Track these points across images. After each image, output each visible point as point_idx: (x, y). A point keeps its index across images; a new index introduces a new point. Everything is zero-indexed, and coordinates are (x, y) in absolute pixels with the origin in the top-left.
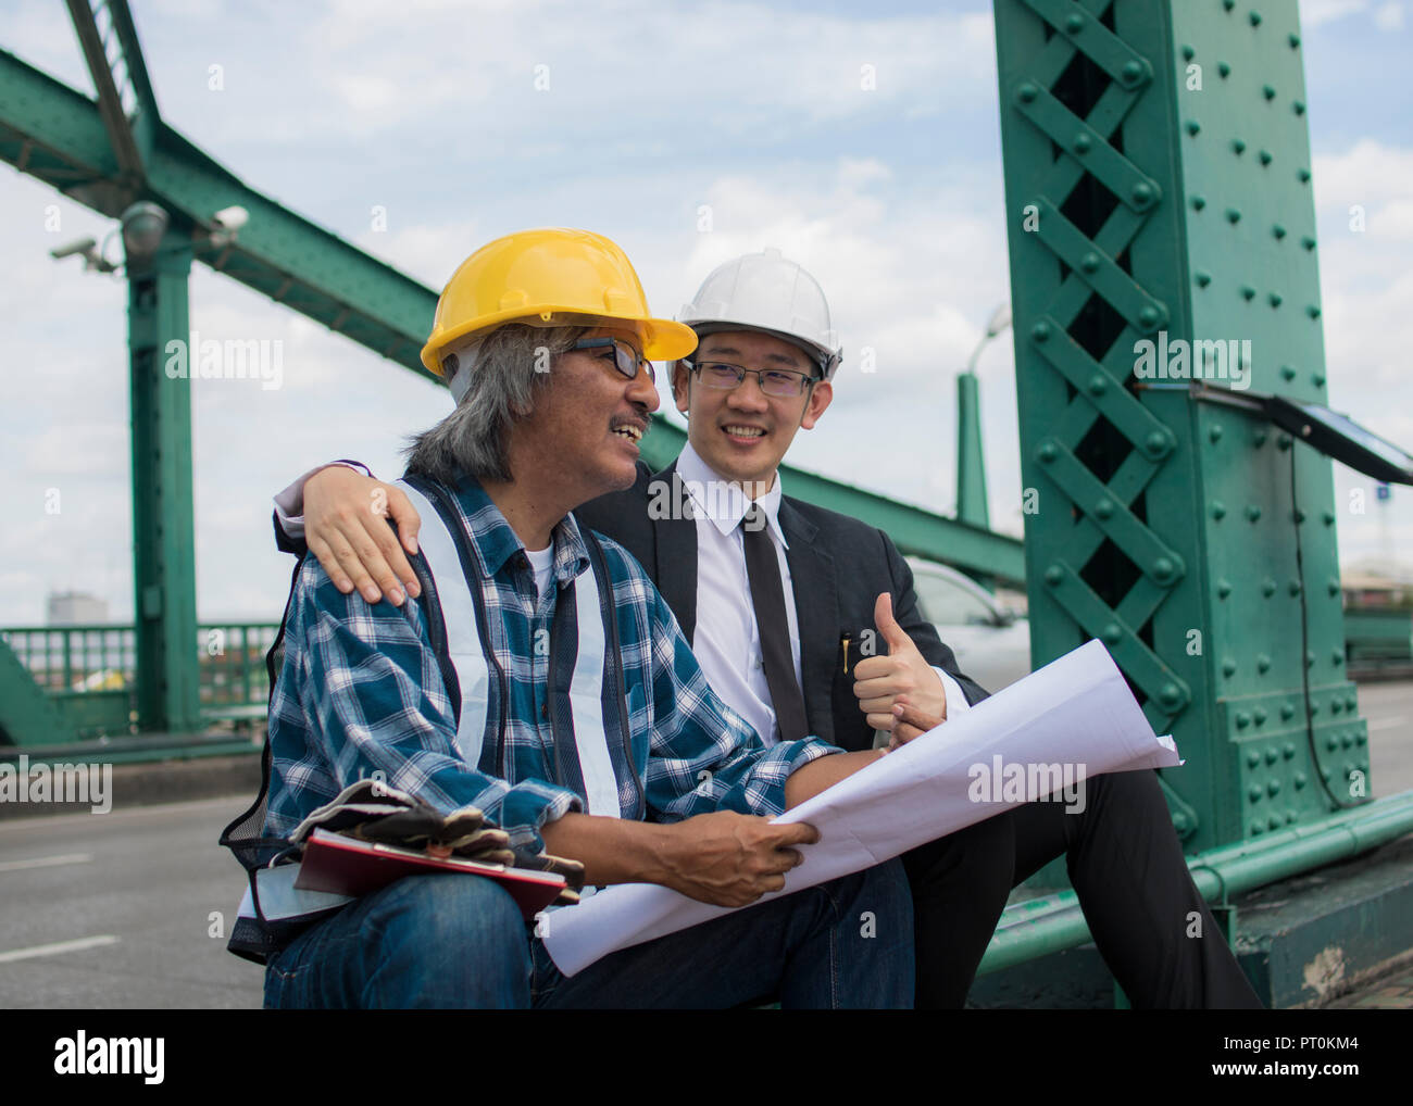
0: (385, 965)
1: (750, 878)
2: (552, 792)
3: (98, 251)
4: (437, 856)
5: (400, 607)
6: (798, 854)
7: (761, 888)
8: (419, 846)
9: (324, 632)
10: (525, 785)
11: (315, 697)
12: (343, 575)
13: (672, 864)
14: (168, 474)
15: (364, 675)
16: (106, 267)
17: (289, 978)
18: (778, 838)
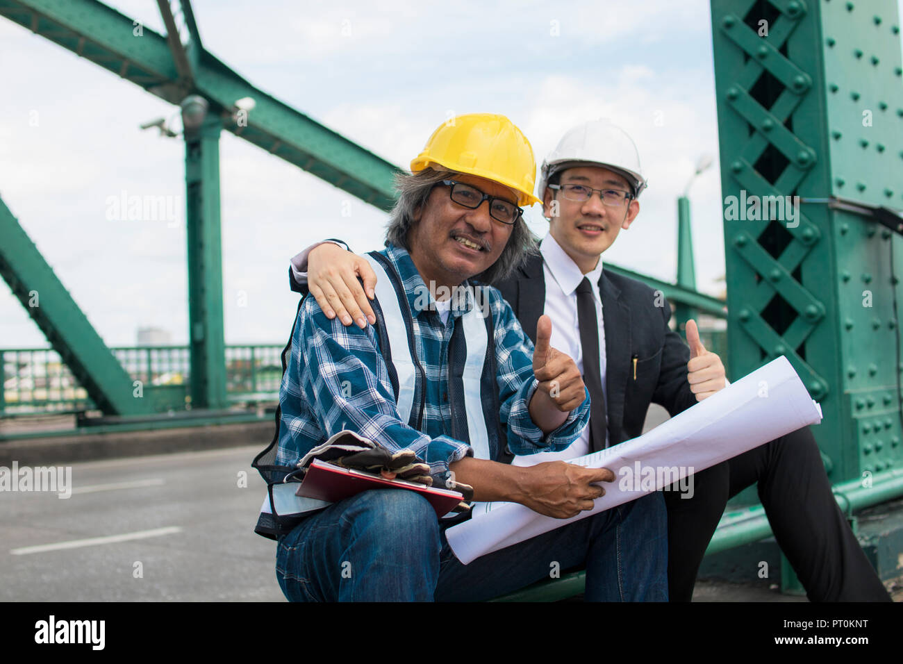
0: (354, 543)
1: (573, 500)
2: (456, 443)
3: (166, 126)
4: (387, 478)
5: (363, 329)
6: (602, 489)
7: (580, 507)
8: (376, 472)
9: (317, 340)
10: (440, 439)
11: (311, 379)
12: (330, 308)
13: (527, 490)
14: (208, 257)
15: (342, 368)
16: (171, 135)
17: (292, 550)
18: (591, 476)
